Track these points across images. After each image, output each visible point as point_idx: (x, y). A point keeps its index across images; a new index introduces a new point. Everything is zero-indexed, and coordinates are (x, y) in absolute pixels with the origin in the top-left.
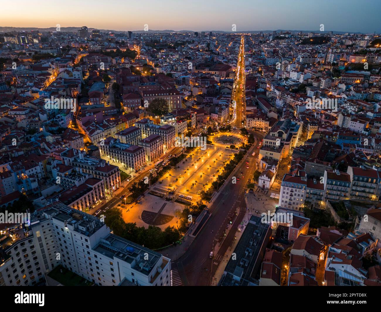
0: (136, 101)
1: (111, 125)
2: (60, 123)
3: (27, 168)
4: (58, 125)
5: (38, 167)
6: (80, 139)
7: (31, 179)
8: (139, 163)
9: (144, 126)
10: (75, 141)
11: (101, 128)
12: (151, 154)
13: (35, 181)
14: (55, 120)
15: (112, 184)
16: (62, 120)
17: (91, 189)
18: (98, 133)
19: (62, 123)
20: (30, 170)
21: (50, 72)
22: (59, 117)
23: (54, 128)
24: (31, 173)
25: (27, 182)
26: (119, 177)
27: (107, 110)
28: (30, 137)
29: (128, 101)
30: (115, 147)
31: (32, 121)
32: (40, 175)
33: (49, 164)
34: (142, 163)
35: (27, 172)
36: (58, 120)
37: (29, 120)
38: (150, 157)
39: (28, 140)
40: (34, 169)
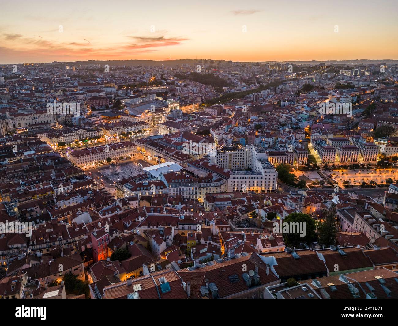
0: (370, 125)
1: (329, 133)
2: (300, 124)
3: (267, 137)
4: (299, 125)
5: (271, 139)
6: (302, 134)
7: (266, 142)
8: (328, 158)
9: (355, 140)
10: (299, 134)
11: (321, 133)
12: (342, 157)
13: (267, 144)
14: (298, 122)
15: (300, 159)
16: (302, 123)
17: (286, 155)
18: (317, 135)
19: (301, 125)
20: (268, 138)
21: (328, 97)
22: (301, 121)
23: (295, 126)
24: (268, 140)
25: (264, 143)
26: (306, 157)
27: (338, 125)
28: (281, 127)
29: (363, 123)
30: (319, 144)
31: (286, 120)
32: (271, 143)
33: (277, 139)
34: (330, 160)
35: (266, 139)
36: (300, 122)
37: (285, 119)
38: (341, 159)
39: (279, 128)
40: (269, 139)
